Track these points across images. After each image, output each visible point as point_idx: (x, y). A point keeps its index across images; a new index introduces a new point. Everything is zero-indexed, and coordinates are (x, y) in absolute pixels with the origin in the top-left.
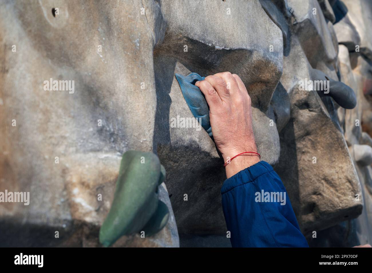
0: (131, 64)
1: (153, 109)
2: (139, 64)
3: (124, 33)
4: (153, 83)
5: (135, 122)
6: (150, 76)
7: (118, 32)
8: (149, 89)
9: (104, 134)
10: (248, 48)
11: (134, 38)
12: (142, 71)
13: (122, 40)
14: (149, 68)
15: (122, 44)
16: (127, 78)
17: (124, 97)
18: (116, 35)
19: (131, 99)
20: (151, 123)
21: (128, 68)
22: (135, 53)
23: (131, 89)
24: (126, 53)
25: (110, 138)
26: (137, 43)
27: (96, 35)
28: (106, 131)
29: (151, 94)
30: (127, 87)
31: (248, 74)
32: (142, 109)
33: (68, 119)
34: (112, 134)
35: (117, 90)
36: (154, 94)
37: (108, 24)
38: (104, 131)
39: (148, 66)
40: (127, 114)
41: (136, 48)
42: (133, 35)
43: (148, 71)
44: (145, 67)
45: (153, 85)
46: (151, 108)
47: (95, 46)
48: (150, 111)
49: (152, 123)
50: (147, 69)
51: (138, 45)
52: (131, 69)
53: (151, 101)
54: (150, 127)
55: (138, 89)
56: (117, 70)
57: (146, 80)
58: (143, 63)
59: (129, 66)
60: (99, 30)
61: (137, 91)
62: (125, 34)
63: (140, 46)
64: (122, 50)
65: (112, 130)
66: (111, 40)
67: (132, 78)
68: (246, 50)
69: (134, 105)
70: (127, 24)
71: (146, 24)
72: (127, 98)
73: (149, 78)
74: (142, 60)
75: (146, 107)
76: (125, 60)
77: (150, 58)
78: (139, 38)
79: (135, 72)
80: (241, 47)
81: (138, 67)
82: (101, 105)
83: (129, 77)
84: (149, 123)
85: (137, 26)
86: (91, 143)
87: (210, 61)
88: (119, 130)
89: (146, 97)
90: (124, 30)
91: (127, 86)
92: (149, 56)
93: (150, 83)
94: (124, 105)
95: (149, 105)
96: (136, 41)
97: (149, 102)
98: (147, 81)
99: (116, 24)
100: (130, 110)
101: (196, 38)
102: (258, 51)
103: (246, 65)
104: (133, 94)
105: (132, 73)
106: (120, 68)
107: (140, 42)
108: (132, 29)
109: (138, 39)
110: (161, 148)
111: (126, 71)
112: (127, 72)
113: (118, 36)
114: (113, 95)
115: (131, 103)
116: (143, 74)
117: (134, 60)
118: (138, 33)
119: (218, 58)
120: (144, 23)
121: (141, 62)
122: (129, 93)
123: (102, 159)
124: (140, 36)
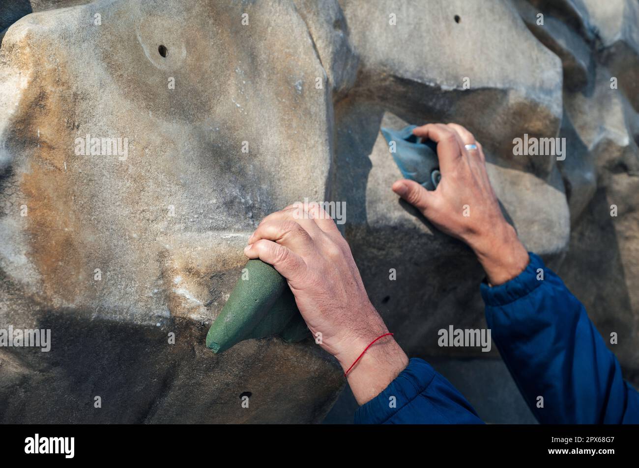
0: (288, 114)
1: (322, 173)
2: (302, 114)
3: (278, 73)
4: (324, 140)
5: (292, 191)
6: (320, 129)
7: (269, 72)
8: (317, 147)
9: (236, 208)
10: (499, 86)
11: (294, 79)
12: (305, 123)
13: (275, 84)
14: (317, 119)
15: (274, 88)
16: (281, 132)
17: (274, 159)
18: (265, 76)
19: (286, 162)
20: (318, 193)
21: (283, 120)
22: (294, 100)
23: (287, 148)
24: (280, 100)
25: (246, 213)
26: (298, 86)
27: (232, 78)
28: (240, 203)
29: (320, 153)
30: (281, 145)
31: (505, 123)
32: (305, 174)
33: (174, 188)
34: (250, 208)
35: (262, 150)
36: (325, 154)
37: (253, 62)
38: (236, 204)
39: (316, 116)
40: (277, 182)
41: (297, 92)
42: (291, 76)
43: (316, 123)
44: (311, 117)
45: (324, 142)
46: (319, 173)
47: (229, 93)
48: (317, 177)
49: (320, 193)
50: (315, 120)
51: (300, 88)
52: (288, 121)
53: (319, 163)
54: (317, 198)
55: (297, 148)
56: (264, 122)
57: (312, 135)
58: (307, 112)
59: (284, 117)
60: (237, 71)
61: (296, 151)
62: (279, 75)
63: (302, 90)
64: (275, 96)
65: (251, 202)
66: (257, 83)
67: (288, 133)
68: (495, 89)
69: (290, 169)
70: (283, 61)
71: (313, 60)
72: (279, 160)
73: (318, 132)
74: (306, 109)
75: (310, 171)
76: (279, 109)
77: (320, 105)
78: (302, 79)
79: (294, 125)
80: (486, 85)
81: (298, 119)
82: (233, 169)
83: (284, 132)
84: (315, 193)
85: (300, 63)
86: (211, 218)
87: (438, 107)
88: (262, 201)
89: (312, 158)
90: (279, 70)
91: (279, 144)
92: (319, 103)
93: (319, 139)
94: (273, 169)
95: (316, 168)
96: (297, 83)
97: (316, 164)
98: (314, 137)
99: (265, 62)
100: (284, 175)
101: (408, 76)
102: (516, 90)
103: (500, 110)
104: (289, 155)
105: (290, 126)
106: (269, 120)
107: (303, 85)
108: (291, 67)
109: (300, 81)
110: (352, 230)
111: (279, 124)
112: (282, 125)
113: (269, 78)
114: (255, 156)
115: (286, 167)
116: (307, 128)
117: (293, 109)
118: (300, 73)
119: (451, 103)
120: (310, 58)
121: (304, 112)
122: (283, 152)
123: (227, 240)
124: (303, 76)
